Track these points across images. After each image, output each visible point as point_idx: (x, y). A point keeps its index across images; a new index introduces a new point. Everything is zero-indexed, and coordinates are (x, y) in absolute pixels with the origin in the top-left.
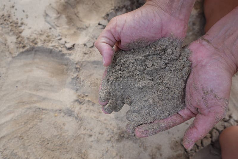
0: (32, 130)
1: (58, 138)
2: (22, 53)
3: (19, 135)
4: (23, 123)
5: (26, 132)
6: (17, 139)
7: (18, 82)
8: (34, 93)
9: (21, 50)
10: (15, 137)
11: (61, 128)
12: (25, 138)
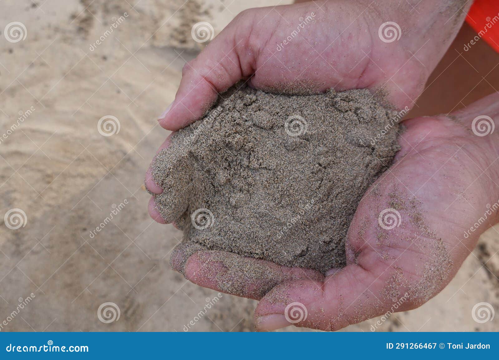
0: (79, 181)
1: (112, 234)
2: (173, 48)
3: (49, 172)
4: (75, 157)
5: (65, 176)
6: (38, 175)
7: (127, 85)
8: (139, 122)
9: (175, 43)
10: (39, 171)
11: (134, 219)
12: (54, 186)
